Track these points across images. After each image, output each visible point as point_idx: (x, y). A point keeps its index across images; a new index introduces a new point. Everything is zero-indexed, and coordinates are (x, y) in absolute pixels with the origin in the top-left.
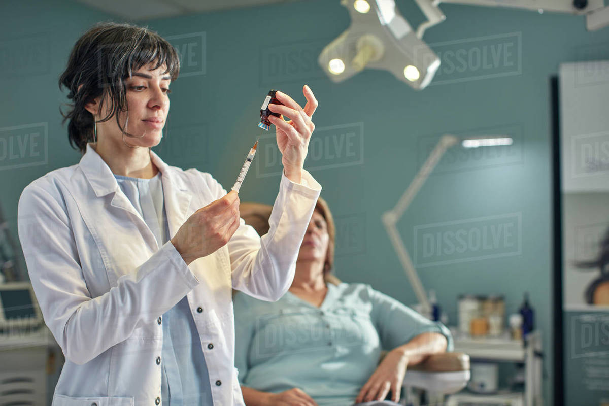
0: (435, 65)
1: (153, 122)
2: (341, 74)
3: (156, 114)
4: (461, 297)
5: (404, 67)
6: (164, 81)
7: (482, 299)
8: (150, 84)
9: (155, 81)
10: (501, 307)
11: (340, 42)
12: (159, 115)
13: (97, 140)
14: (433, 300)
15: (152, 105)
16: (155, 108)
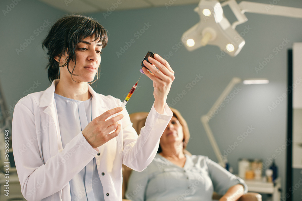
0: (242, 44)
1: (90, 68)
2: (193, 47)
3: (92, 64)
4: (240, 160)
5: (227, 44)
6: (98, 47)
7: (251, 161)
8: (89, 47)
9: (93, 46)
10: (260, 165)
11: (193, 30)
12: (93, 64)
13: (59, 78)
14: (226, 161)
15: (90, 59)
16: (91, 61)
